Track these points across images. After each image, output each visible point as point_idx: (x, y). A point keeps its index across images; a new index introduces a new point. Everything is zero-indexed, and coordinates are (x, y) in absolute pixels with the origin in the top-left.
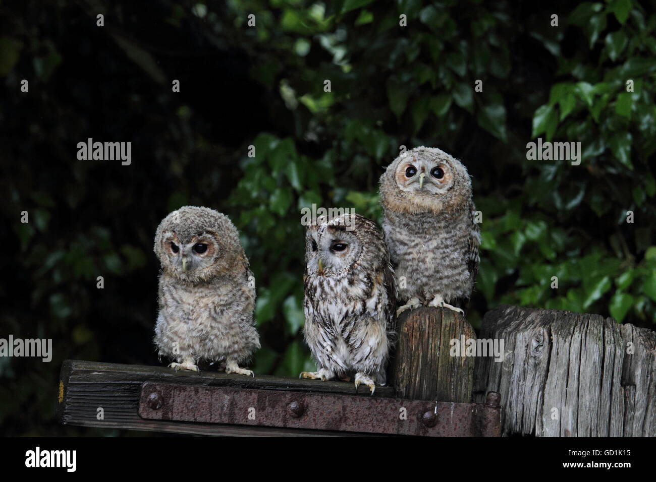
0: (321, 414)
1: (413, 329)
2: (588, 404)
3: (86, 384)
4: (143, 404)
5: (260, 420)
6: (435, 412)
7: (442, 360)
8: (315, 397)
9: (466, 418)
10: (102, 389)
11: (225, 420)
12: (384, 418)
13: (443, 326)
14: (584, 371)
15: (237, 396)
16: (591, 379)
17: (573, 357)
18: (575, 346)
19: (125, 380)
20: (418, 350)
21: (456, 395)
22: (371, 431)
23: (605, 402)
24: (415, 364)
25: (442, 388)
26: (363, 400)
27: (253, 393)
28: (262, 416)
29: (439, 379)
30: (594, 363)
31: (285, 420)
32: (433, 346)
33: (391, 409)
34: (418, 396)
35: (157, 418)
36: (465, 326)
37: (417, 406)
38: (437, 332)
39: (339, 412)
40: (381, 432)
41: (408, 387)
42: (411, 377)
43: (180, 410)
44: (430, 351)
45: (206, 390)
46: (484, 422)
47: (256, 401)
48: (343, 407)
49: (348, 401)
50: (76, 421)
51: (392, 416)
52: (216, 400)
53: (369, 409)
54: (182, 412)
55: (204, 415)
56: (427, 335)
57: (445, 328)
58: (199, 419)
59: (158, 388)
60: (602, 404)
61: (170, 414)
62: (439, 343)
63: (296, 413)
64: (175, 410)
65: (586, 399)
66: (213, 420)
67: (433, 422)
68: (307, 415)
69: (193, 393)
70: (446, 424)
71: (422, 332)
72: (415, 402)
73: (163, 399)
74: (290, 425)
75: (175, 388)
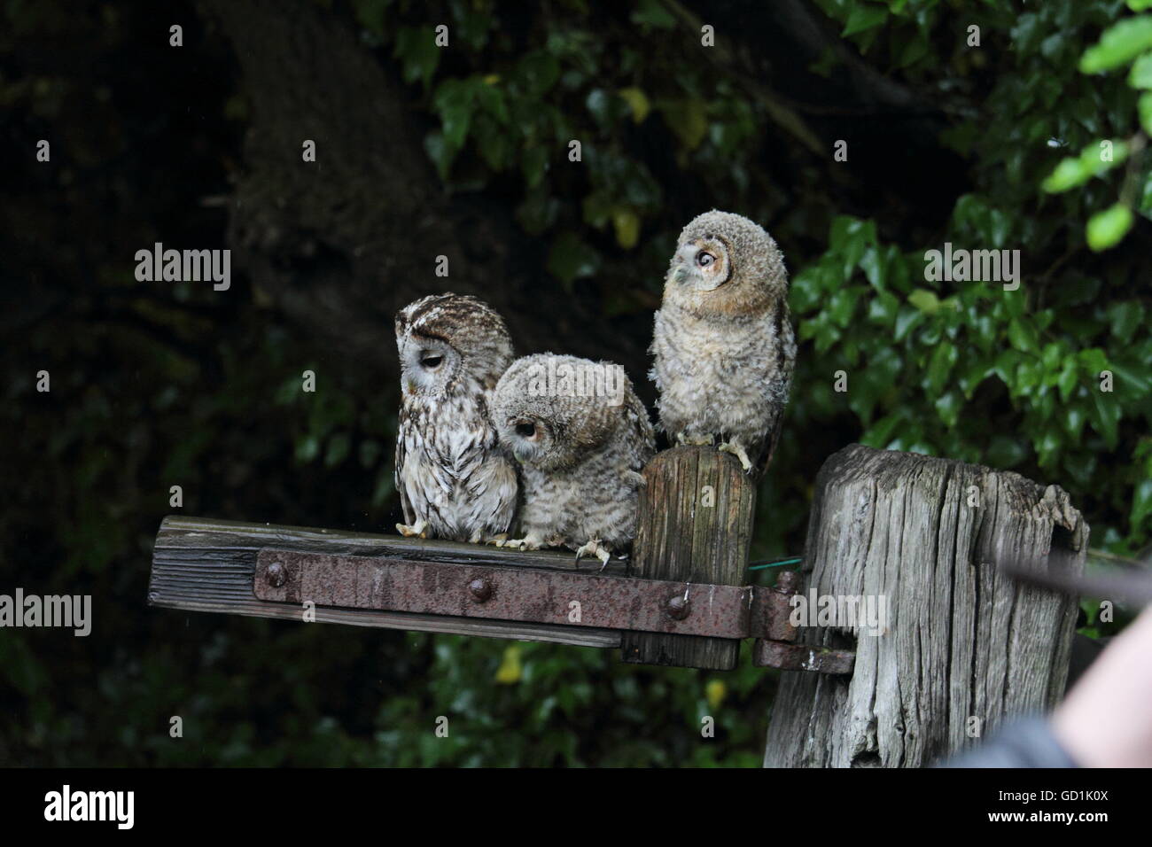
0: (517, 598)
1: (655, 478)
2: (912, 589)
3: (179, 549)
4: (258, 579)
5: (427, 606)
6: (685, 599)
7: (698, 522)
8: (508, 573)
9: (731, 607)
10: (203, 557)
11: (377, 604)
12: (611, 605)
13: (700, 474)
14: (908, 540)
15: (393, 571)
16: (917, 553)
17: (894, 520)
18: (898, 504)
19: (234, 544)
20: (662, 507)
21: (720, 572)
22: (591, 625)
23: (942, 588)
24: (658, 529)
25: (699, 564)
26: (578, 579)
27: (417, 567)
28: (430, 599)
29: (694, 551)
30: (922, 529)
31: (464, 606)
32: (685, 502)
33: (621, 592)
34: (663, 575)
35: (279, 600)
36: (733, 474)
37: (658, 589)
38: (690, 483)
39: (544, 596)
40: (605, 626)
41: (647, 561)
42: (652, 546)
43: (312, 588)
44: (680, 509)
45: (349, 560)
46: (771, 614)
47: (421, 578)
48: (549, 589)
49: (556, 579)
50: (166, 601)
51: (622, 603)
52: (364, 576)
53: (588, 592)
54: (314, 591)
55: (346, 597)
56: (675, 486)
57: (703, 476)
58: (339, 603)
59: (279, 557)
60: (937, 590)
61: (297, 593)
62: (694, 498)
63: (478, 596)
64: (304, 589)
65: (910, 582)
66: (359, 604)
67: (682, 614)
68: (496, 599)
69: (330, 565)
70: (703, 616)
71: (668, 483)
72: (657, 583)
73: (286, 573)
74: (471, 613)
75: (305, 557)
